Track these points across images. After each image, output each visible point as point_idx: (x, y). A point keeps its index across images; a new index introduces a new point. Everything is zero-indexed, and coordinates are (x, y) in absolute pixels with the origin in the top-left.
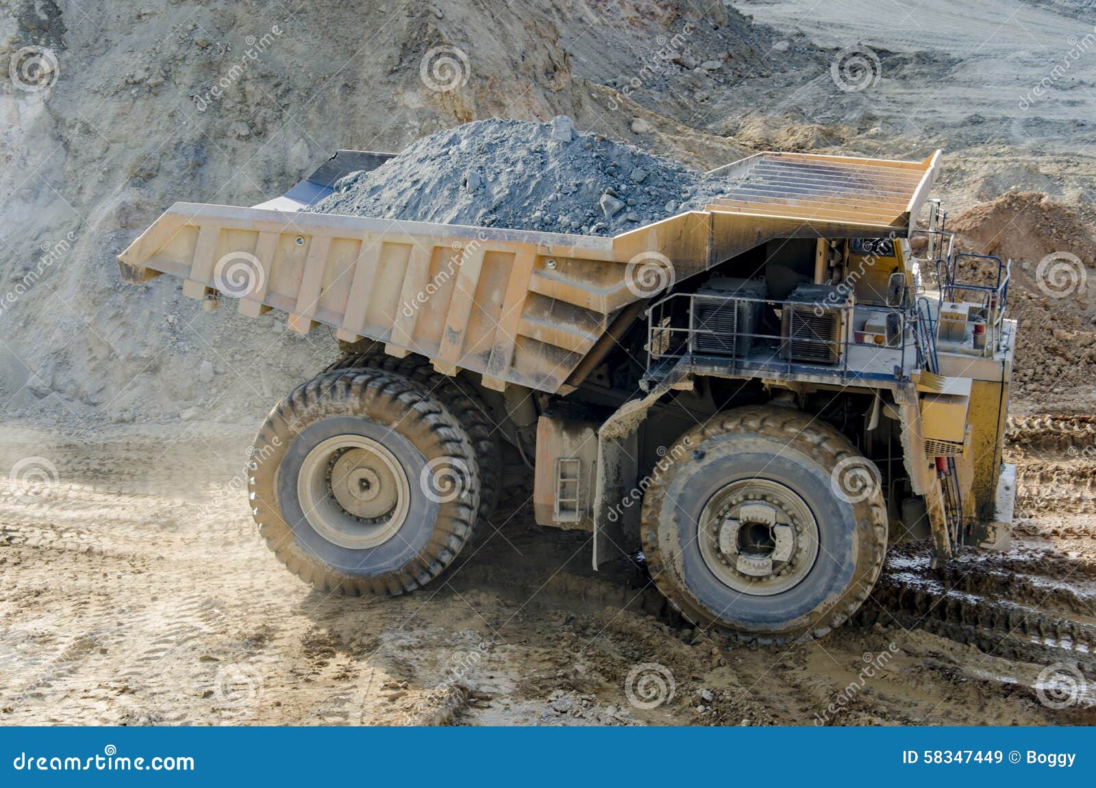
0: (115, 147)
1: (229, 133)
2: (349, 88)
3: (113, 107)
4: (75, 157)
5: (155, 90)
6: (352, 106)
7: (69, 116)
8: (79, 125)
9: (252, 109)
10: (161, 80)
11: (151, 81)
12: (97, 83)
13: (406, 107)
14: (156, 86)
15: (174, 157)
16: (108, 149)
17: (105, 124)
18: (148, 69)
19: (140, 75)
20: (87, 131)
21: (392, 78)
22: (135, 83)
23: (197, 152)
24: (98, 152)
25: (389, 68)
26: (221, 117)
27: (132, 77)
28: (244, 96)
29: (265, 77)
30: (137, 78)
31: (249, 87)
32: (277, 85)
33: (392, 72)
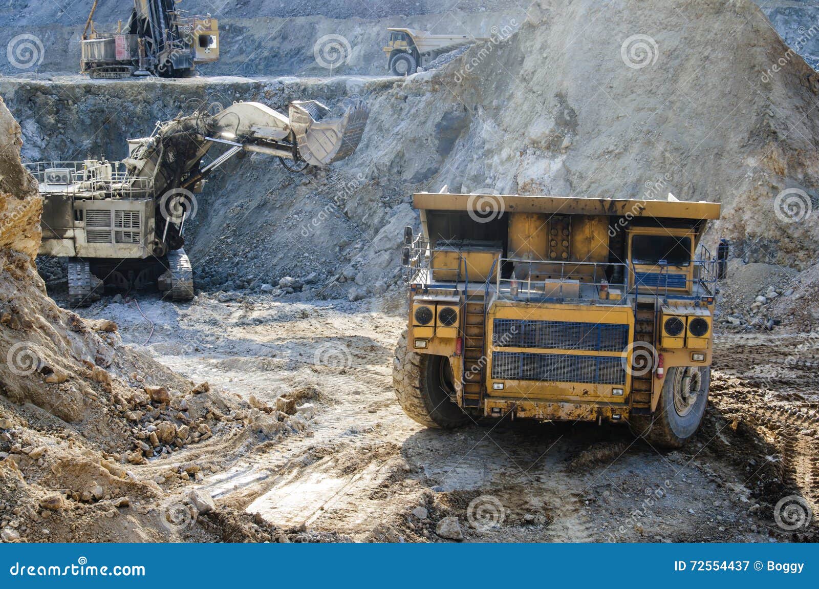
0: (593, 185)
1: (653, 179)
2: (719, 155)
3: (596, 164)
4: (574, 190)
5: (618, 156)
6: (719, 165)
7: (573, 169)
8: (578, 174)
9: (668, 167)
10: (622, 150)
11: (617, 151)
12: (590, 152)
13: (748, 165)
14: (619, 153)
15: (622, 191)
16: (590, 186)
17: (590, 173)
18: (616, 145)
19: (612, 148)
20: (581, 177)
21: (742, 150)
22: (608, 152)
23: (633, 188)
24: (585, 188)
25: (742, 144)
26: (650, 170)
27: (607, 149)
28: (664, 159)
29: (676, 149)
30: (610, 150)
31: (667, 155)
32: (682, 154)
33: (743, 146)
